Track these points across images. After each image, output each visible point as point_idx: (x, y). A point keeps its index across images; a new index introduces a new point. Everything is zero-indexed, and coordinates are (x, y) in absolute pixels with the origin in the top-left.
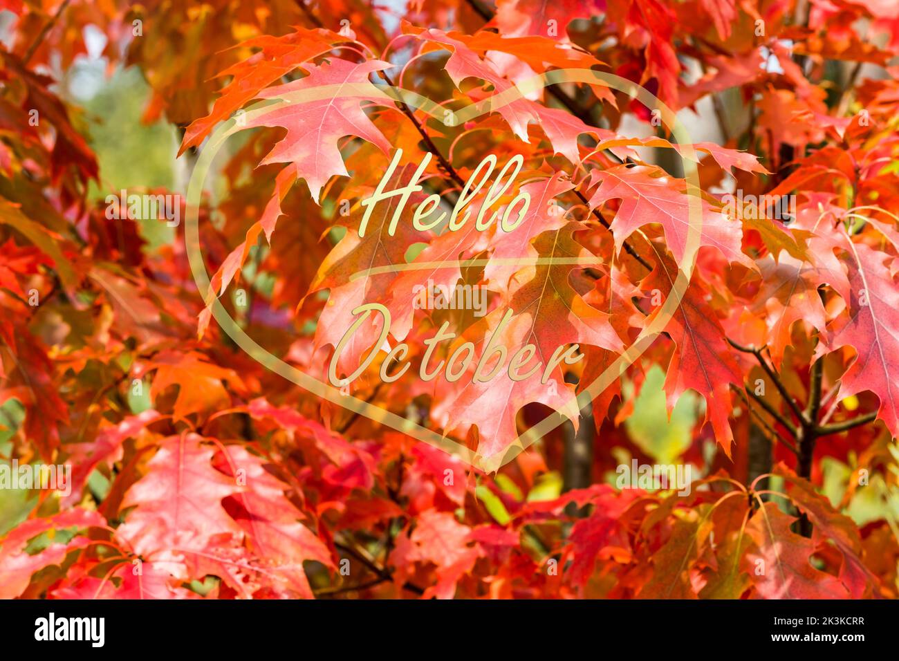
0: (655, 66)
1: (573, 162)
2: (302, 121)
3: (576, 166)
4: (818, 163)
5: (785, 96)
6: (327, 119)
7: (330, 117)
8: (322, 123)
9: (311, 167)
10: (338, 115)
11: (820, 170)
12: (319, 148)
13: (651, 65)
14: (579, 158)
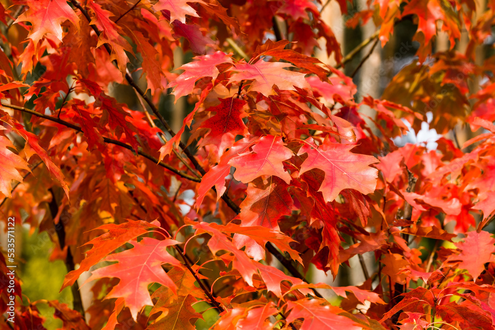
0: (327, 240)
1: (278, 296)
2: (129, 274)
3: (279, 298)
4: (414, 296)
5: (398, 257)
6: (142, 273)
7: (145, 271)
8: (140, 275)
9: (132, 300)
10: (148, 270)
11: (414, 300)
12: (138, 289)
13: (325, 239)
14: (281, 294)
